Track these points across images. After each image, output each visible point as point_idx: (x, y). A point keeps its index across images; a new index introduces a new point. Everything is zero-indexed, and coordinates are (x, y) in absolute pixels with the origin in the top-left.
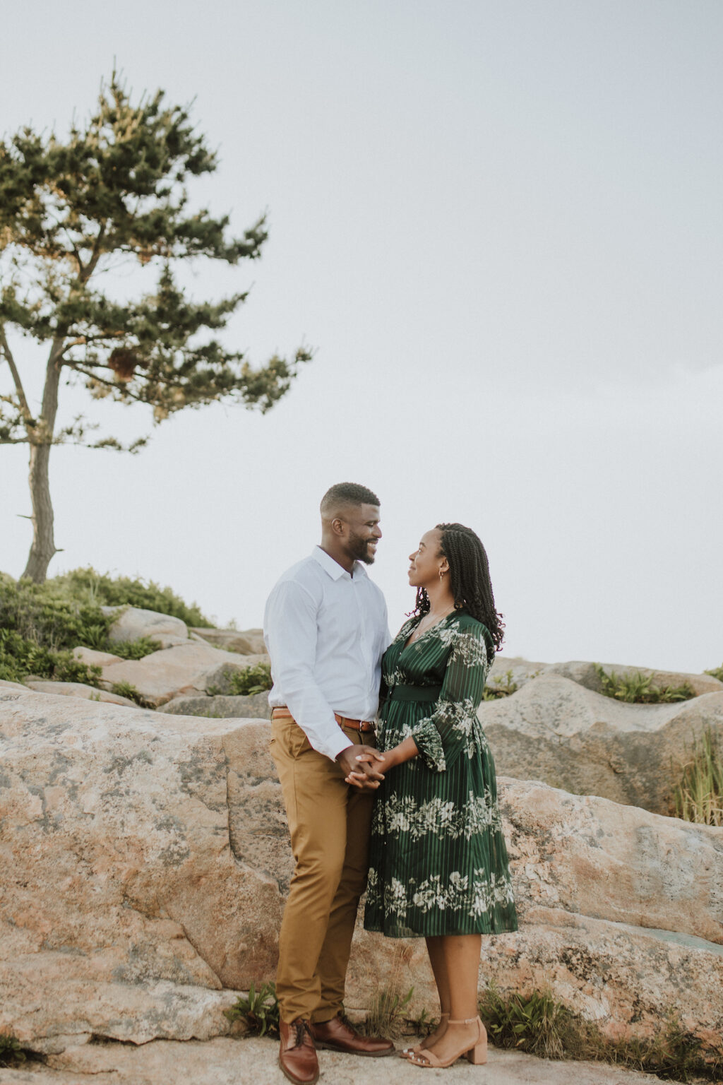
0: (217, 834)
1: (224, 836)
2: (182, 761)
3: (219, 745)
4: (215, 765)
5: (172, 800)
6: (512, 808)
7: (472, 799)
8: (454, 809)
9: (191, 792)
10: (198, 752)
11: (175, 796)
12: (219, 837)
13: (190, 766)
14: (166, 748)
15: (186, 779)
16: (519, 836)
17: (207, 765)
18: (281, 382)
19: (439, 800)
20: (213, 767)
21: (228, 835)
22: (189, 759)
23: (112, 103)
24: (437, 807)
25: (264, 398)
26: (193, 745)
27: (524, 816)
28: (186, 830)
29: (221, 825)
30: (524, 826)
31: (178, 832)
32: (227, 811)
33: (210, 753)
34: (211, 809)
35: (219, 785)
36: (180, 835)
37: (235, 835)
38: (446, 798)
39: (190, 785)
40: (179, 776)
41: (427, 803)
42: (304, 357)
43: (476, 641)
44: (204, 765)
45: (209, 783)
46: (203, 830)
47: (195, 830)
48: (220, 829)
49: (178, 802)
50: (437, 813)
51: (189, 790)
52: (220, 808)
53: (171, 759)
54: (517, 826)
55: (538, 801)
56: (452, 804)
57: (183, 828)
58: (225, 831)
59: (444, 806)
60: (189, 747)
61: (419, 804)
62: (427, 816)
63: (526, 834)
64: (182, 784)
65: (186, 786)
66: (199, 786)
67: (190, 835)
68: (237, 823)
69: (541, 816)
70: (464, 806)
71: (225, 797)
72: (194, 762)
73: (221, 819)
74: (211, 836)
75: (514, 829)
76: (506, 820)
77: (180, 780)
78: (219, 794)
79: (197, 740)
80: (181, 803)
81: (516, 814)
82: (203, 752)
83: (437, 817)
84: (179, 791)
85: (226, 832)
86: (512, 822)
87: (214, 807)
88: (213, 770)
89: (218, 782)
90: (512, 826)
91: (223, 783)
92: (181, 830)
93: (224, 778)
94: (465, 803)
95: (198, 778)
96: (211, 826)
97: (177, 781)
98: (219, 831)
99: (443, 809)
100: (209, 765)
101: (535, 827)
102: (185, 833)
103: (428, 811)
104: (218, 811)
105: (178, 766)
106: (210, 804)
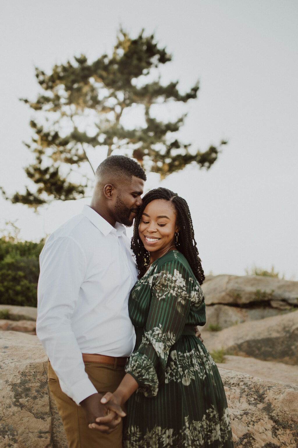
0: (41, 437)
1: (46, 438)
2: (14, 383)
3: (41, 369)
4: (38, 384)
5: (7, 413)
6: (272, 406)
7: (187, 424)
8: (174, 434)
9: (22, 406)
10: (25, 376)
11: (10, 409)
12: (43, 439)
13: (20, 387)
14: (4, 373)
15: (18, 396)
16: (278, 430)
17: (33, 385)
18: (214, 155)
19: (160, 428)
20: (37, 386)
21: (49, 437)
22: (19, 381)
23: (122, 38)
24: (158, 434)
25: (207, 164)
26: (22, 371)
27: (280, 414)
28: (17, 435)
29: (44, 430)
30: (281, 421)
31: (11, 437)
32: (50, 418)
33: (35, 376)
34: (37, 418)
35: (43, 399)
36: (12, 439)
37: (57, 436)
38: (165, 427)
39: (21, 400)
40: (12, 394)
41: (150, 432)
42: (224, 143)
43: (169, 276)
44: (30, 385)
45: (35, 398)
46: (30, 435)
47: (24, 435)
48: (43, 433)
49: (12, 414)
50: (159, 439)
51: (21, 404)
52: (45, 416)
53: (7, 382)
54: (276, 421)
55: (291, 401)
56: (171, 431)
57: (15, 433)
58: (47, 434)
59: (165, 433)
60: (19, 372)
61: (143, 433)
62: (151, 443)
63: (284, 428)
64: (14, 400)
65: (18, 401)
66: (27, 401)
67: (20, 439)
68: (59, 427)
69: (294, 413)
70: (181, 431)
71: (48, 408)
72: (23, 383)
73: (44, 425)
74: (36, 439)
75: (274, 424)
76: (267, 416)
77: (13, 397)
78: (43, 406)
79: (25, 366)
80: (14, 415)
81: (274, 412)
82: (30, 375)
83: (159, 443)
84: (12, 406)
85: (48, 436)
86: (271, 418)
87: (40, 416)
88: (37, 388)
89: (42, 397)
90: (272, 422)
91: (46, 398)
92: (13, 435)
93: (47, 394)
94: (181, 429)
95: (27, 396)
96: (36, 431)
97: (11, 398)
98: (42, 435)
99: (164, 436)
100: (35, 385)
101: (290, 422)
102: (17, 437)
103: (151, 438)
104: (43, 419)
105: (11, 386)
106: (37, 413)
